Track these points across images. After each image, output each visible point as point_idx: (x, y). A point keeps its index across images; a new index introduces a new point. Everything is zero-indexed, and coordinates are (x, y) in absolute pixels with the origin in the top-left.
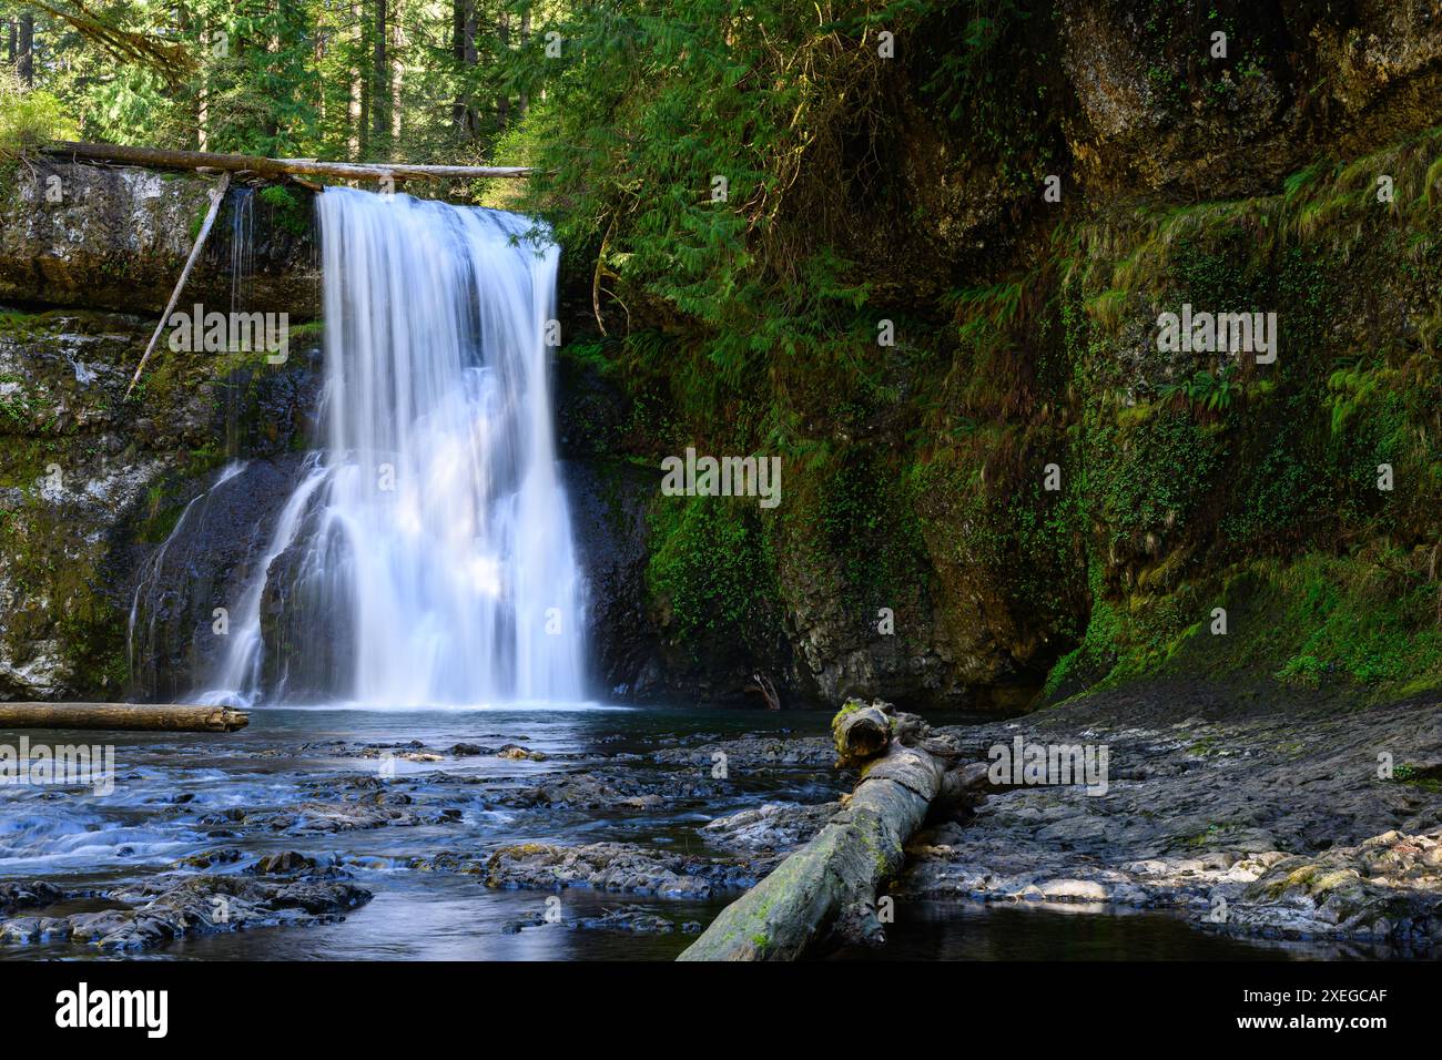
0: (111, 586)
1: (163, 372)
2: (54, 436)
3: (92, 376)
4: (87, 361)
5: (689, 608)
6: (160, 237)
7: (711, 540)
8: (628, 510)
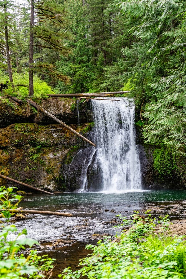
0: (62, 172)
1: (68, 134)
2: (51, 146)
3: (56, 135)
4: (55, 133)
5: (161, 171)
6: (65, 111)
7: (164, 159)
8: (150, 153)
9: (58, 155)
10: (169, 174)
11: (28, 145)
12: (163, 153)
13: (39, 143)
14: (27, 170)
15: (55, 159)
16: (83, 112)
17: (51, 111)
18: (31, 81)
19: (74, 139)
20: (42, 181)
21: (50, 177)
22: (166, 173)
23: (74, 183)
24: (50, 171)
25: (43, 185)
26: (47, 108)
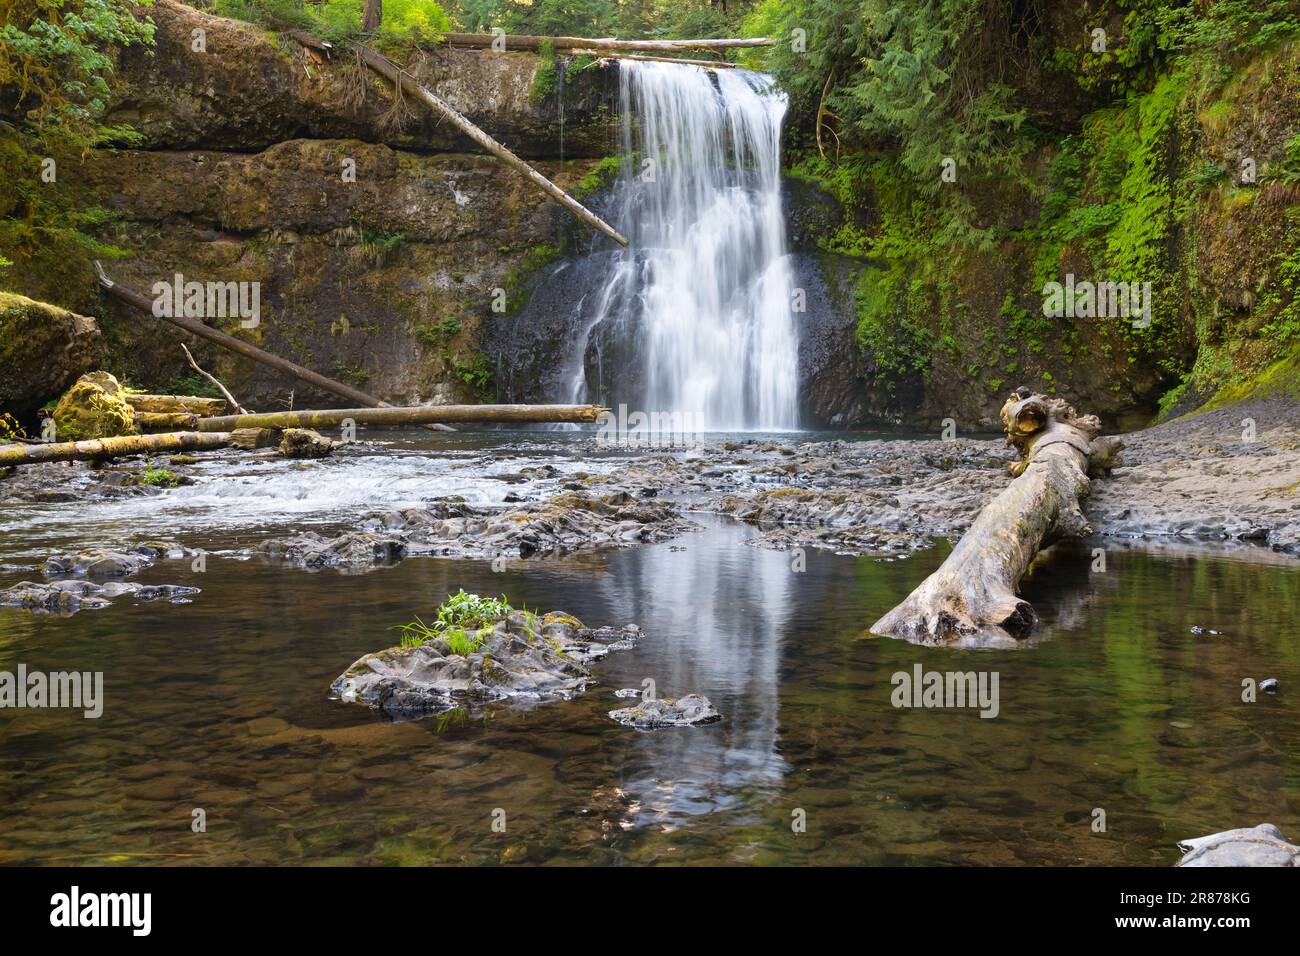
0: (484, 345)
1: (514, 196)
2: (442, 241)
3: (466, 200)
4: (462, 189)
5: (888, 357)
6: (509, 99)
7: (904, 309)
8: (842, 288)
9: (471, 279)
10: (920, 370)
11: (350, 230)
12: (902, 286)
13: (397, 225)
14: (339, 332)
15: (456, 296)
16: (582, 113)
17: (451, 98)
19: (535, 218)
20: (398, 380)
21: (432, 366)
22: (909, 366)
23: (530, 394)
25: (404, 396)
26: (435, 84)
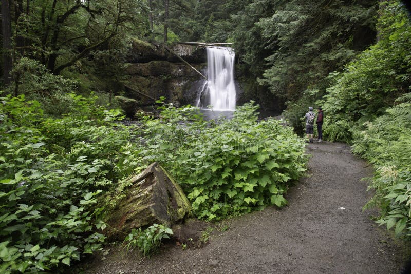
0: (184, 95)
1: (189, 70)
2: (177, 77)
4: (180, 69)
6: (188, 54)
9: (182, 84)
15: (179, 86)
17: (179, 53)
18: (166, 32)
19: (192, 73)
24: (176, 94)
26: (176, 51)
